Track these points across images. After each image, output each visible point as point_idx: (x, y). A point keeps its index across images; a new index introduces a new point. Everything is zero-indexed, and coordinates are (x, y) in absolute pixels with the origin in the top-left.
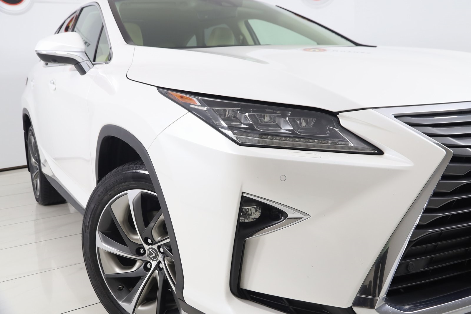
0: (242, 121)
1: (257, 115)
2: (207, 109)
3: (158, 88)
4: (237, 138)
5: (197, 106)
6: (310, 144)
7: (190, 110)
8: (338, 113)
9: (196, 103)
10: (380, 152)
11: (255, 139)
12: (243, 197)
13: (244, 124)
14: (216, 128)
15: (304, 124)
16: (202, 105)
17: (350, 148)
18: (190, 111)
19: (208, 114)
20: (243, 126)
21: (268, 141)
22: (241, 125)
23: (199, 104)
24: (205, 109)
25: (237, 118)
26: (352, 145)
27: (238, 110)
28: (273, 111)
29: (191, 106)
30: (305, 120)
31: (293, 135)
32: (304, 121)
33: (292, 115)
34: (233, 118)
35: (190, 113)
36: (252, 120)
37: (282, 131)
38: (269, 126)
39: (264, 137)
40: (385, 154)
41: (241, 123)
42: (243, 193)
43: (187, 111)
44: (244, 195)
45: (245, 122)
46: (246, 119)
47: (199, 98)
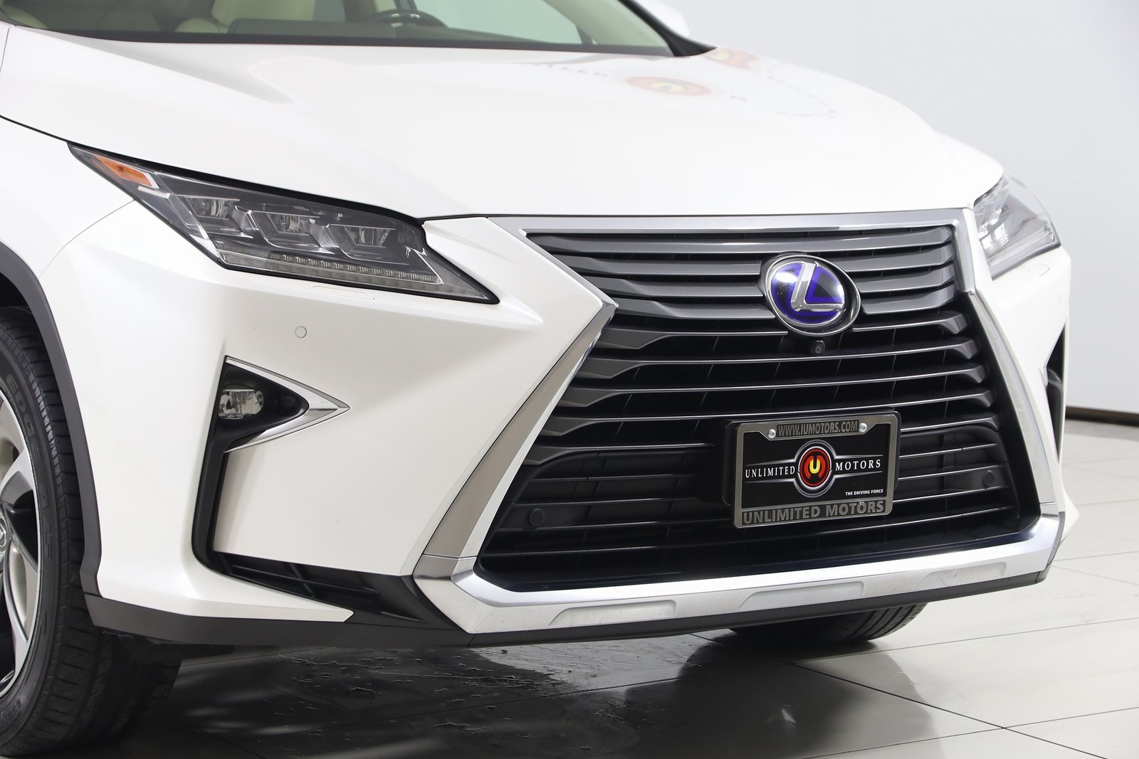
0: (242, 228)
1: (273, 216)
2: (170, 197)
3: (72, 144)
4: (221, 254)
5: (153, 189)
6: (362, 273)
7: (138, 197)
8: (423, 220)
9: (150, 183)
10: (493, 300)
11: (260, 259)
12: (225, 365)
13: (246, 232)
14: (185, 234)
15: (363, 239)
16: (162, 189)
17: (437, 287)
18: (136, 199)
19: (173, 207)
20: (243, 235)
21: (284, 263)
22: (239, 233)
23: (155, 185)
24: (167, 196)
25: (232, 220)
26: (442, 282)
27: (235, 203)
28: (308, 210)
29: (140, 188)
30: (367, 232)
31: (338, 256)
32: (363, 232)
33: (343, 221)
34: (224, 219)
35: (135, 202)
36: (260, 225)
37: (321, 251)
38: (298, 239)
39: (277, 256)
40: (502, 302)
41: (241, 231)
42: (226, 357)
43: (131, 199)
44: (228, 361)
45: (248, 229)
46: (248, 222)
47: (156, 173)
